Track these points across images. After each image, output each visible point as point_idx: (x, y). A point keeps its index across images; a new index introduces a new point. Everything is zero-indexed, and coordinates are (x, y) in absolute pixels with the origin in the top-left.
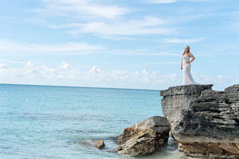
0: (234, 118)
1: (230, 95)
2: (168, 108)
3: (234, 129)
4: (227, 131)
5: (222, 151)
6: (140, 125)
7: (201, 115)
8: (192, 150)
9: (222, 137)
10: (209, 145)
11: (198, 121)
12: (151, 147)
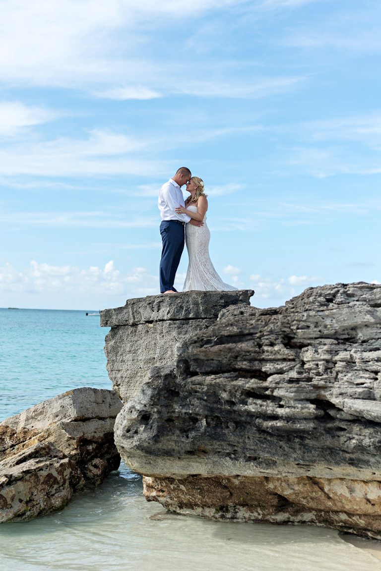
0: (313, 396)
1: (299, 321)
2: (123, 361)
3: (313, 434)
4: (289, 440)
5: (277, 500)
6: (32, 418)
7: (206, 388)
8: (185, 498)
9: (276, 458)
10: (236, 482)
11: (196, 407)
12: (58, 491)
